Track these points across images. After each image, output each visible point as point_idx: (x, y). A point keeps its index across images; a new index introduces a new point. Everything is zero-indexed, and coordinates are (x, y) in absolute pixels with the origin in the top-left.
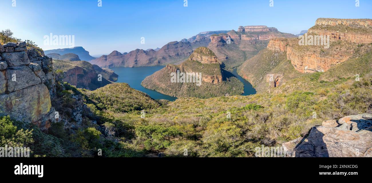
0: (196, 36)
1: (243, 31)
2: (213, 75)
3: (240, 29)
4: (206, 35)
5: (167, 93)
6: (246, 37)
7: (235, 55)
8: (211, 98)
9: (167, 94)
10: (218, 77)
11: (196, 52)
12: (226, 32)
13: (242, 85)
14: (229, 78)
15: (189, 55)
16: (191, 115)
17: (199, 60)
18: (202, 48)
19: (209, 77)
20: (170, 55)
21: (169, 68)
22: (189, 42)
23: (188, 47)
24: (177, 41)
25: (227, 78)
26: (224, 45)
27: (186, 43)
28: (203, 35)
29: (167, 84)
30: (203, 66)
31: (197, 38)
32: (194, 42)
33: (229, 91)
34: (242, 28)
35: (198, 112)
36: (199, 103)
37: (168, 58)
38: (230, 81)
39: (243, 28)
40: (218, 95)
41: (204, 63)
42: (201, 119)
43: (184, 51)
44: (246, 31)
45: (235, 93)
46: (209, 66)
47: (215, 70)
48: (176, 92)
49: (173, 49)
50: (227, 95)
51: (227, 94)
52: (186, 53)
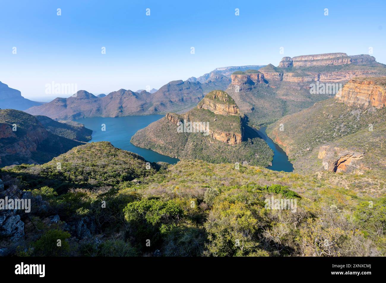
0: (210, 73)
1: (288, 66)
2: (229, 131)
3: (283, 62)
4: (225, 73)
5: (167, 153)
6: (293, 76)
7: (267, 105)
8: (222, 164)
9: (166, 155)
10: (235, 136)
11: (207, 97)
12: (258, 67)
13: (271, 152)
14: (252, 139)
15: (197, 101)
16: (195, 185)
17: (212, 109)
18: (218, 92)
19: (223, 134)
20: (172, 100)
21: (170, 117)
22: (198, 83)
23: (198, 89)
24: (181, 80)
25: (249, 139)
26: (251, 89)
27: (195, 83)
28: (220, 72)
29: (167, 140)
30: (217, 117)
31: (211, 76)
32: (206, 83)
33: (249, 158)
34: (287, 61)
35: (204, 182)
36: (207, 169)
37: (168, 105)
38: (253, 143)
39: (289, 61)
40: (232, 161)
41: (218, 114)
42: (207, 191)
43: (191, 95)
44: (294, 66)
45: (257, 163)
46: (225, 118)
47: (232, 125)
48: (178, 152)
49: (176, 91)
50: (245, 164)
51: (246, 162)
52: (193, 98)
